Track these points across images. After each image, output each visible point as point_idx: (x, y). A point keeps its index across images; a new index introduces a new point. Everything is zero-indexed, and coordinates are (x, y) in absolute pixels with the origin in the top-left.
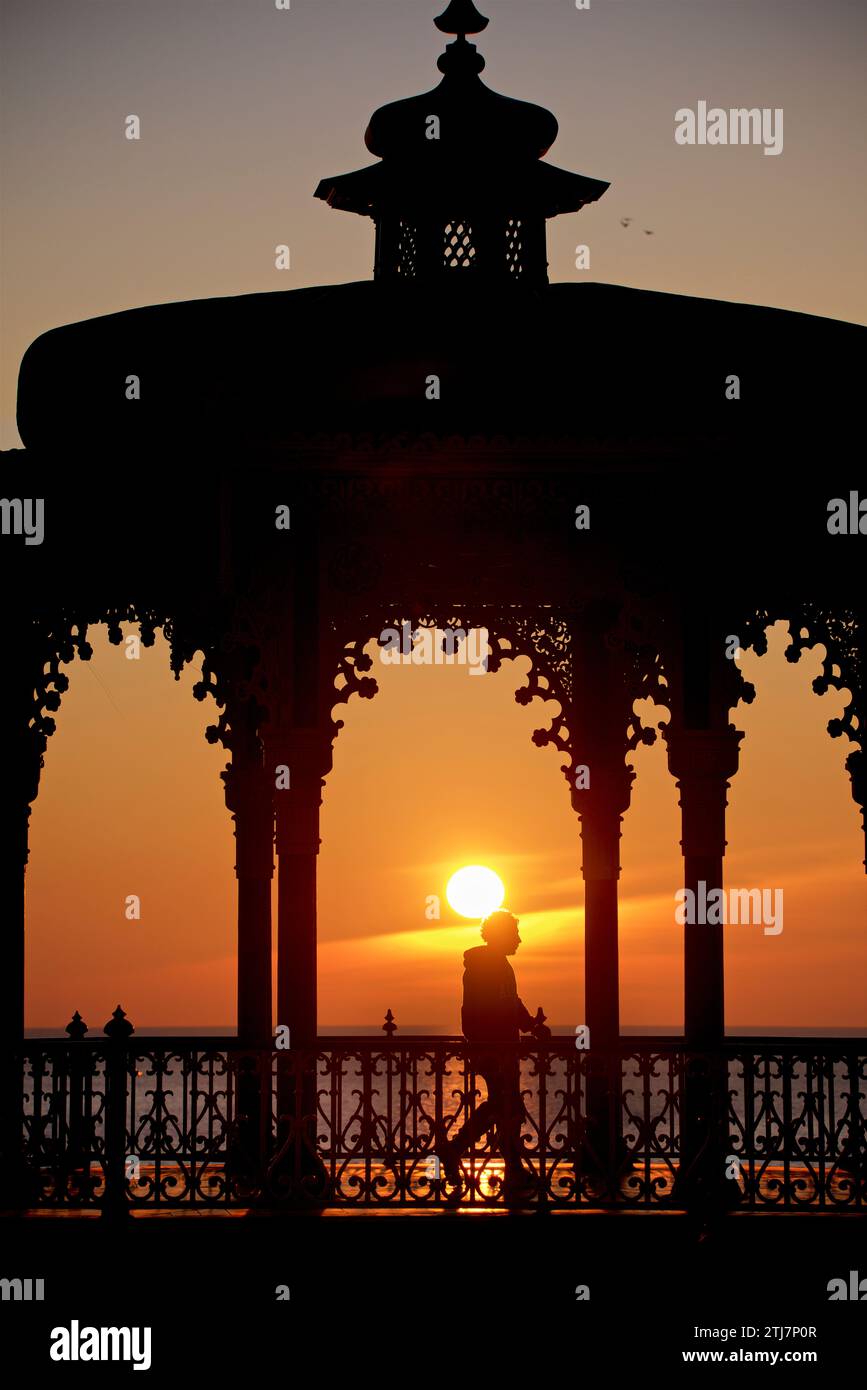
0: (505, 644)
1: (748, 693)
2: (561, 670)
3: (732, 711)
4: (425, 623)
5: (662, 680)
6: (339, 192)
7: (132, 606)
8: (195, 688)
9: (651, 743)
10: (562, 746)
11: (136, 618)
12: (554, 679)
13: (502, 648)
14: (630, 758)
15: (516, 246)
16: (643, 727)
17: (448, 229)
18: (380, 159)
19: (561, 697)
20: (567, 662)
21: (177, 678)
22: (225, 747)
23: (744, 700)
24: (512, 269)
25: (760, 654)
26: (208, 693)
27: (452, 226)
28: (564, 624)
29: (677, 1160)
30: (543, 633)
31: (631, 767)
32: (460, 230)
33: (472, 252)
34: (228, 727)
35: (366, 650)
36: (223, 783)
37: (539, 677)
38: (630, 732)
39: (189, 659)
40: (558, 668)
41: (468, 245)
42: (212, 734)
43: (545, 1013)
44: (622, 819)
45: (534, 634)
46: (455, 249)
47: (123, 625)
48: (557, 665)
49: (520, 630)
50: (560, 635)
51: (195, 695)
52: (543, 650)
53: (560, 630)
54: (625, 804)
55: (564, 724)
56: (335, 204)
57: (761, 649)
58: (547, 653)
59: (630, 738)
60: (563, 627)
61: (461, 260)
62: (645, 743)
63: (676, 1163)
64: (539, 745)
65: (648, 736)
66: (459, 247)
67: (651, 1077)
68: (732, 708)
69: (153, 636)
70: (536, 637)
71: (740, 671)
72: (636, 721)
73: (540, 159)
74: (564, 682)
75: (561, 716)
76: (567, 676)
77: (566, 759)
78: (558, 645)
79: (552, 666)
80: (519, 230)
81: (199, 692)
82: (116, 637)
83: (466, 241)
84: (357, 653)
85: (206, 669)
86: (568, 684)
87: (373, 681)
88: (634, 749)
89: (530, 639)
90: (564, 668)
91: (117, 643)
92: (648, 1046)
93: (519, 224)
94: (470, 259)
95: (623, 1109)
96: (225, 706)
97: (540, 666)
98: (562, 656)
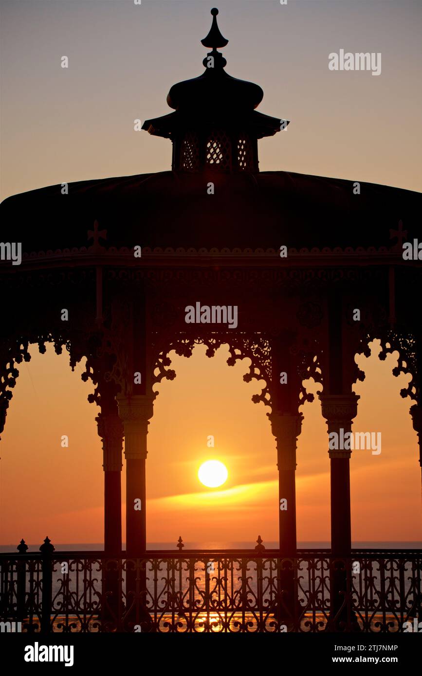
0: (238, 352)
1: (362, 376)
2: (266, 365)
3: (354, 385)
4: (197, 341)
5: (318, 370)
6: (154, 127)
7: (50, 334)
8: (82, 375)
9: (311, 401)
10: (267, 403)
11: (52, 340)
12: (263, 369)
13: (236, 354)
14: (301, 409)
15: (243, 153)
16: (308, 393)
17: (209, 145)
18: (174, 110)
19: (266, 378)
20: (269, 361)
21: (73, 370)
22: (97, 405)
23: (360, 380)
24: (241, 164)
25: (367, 357)
26: (89, 377)
27: (211, 143)
28: (267, 342)
29: (328, 612)
30: (257, 346)
31: (301, 413)
32: (215, 145)
33: (221, 156)
34: (99, 395)
35: (168, 356)
36: (96, 423)
37: (255, 369)
38: (301, 396)
39: (79, 361)
40: (265, 364)
41: (219, 152)
42: (91, 398)
43: (262, 538)
44: (297, 440)
45: (252, 347)
46: (212, 155)
47: (46, 344)
48: (264, 362)
49: (245, 344)
50: (265, 347)
51: (82, 379)
52: (257, 355)
53: (265, 344)
54: (298, 431)
55: (268, 392)
56: (152, 133)
57: (368, 353)
58: (259, 356)
59: (301, 399)
60: (267, 343)
61: (215, 161)
62: (308, 401)
63: (328, 613)
64: (255, 402)
65: (310, 398)
66: (214, 154)
67: (315, 570)
68: (354, 384)
69: (61, 349)
70: (253, 349)
71: (357, 365)
72: (304, 390)
73: (255, 110)
74: (268, 371)
75: (266, 388)
76: (269, 367)
77: (269, 409)
78: (265, 352)
79: (262, 363)
80: (244, 145)
81: (85, 377)
82: (42, 350)
83: (218, 151)
84: (164, 357)
85: (88, 366)
86: (270, 372)
87: (173, 372)
88: (303, 404)
89: (250, 349)
90: (267, 364)
91: (43, 353)
92: (311, 555)
93: (244, 142)
94: (220, 160)
95: (298, 586)
96: (97, 384)
97: (256, 363)
98: (266, 358)
